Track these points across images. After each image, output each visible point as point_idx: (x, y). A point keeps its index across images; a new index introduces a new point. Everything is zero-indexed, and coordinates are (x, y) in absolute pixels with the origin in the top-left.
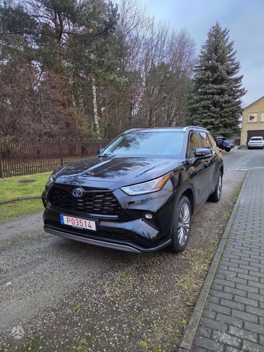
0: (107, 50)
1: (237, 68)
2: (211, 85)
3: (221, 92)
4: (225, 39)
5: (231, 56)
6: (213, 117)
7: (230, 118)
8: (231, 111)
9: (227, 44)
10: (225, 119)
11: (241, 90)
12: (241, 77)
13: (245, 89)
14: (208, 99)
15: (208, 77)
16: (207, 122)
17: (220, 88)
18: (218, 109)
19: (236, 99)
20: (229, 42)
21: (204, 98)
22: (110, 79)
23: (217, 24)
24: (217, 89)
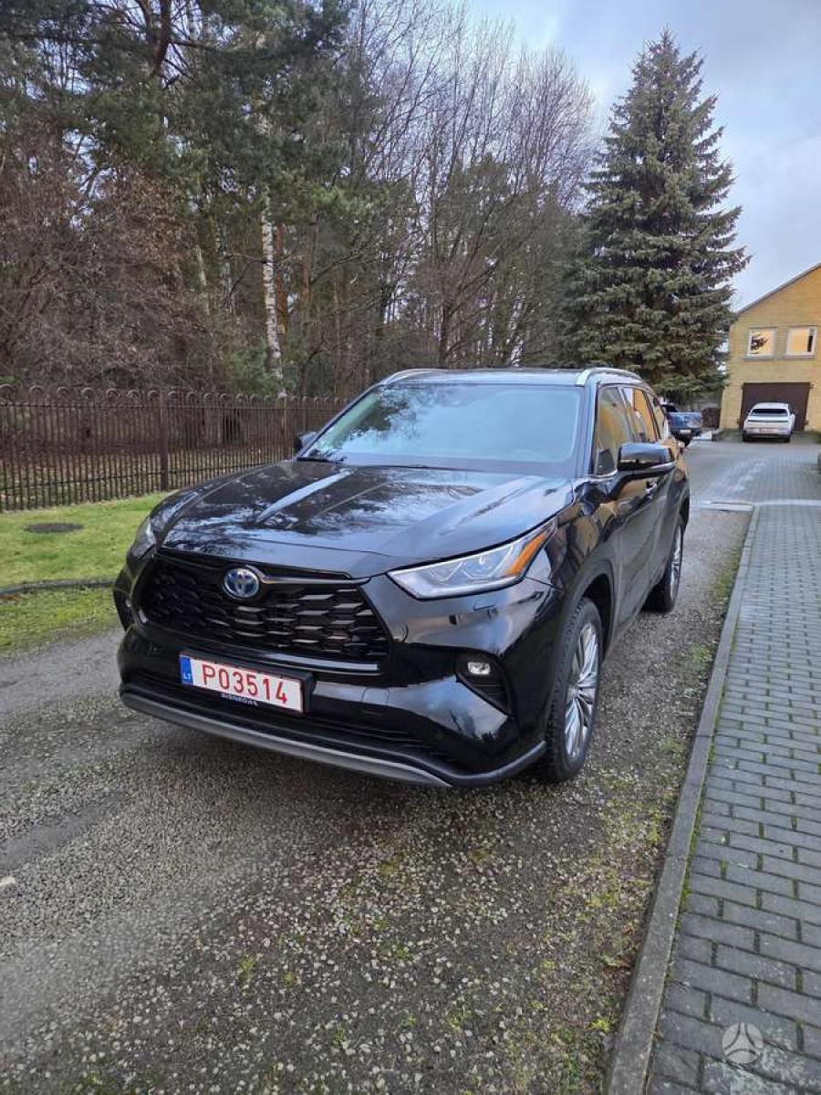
0: (315, 105)
1: (723, 182)
2: (638, 234)
3: (671, 259)
4: (690, 87)
5: (707, 143)
6: (641, 339)
7: (694, 342)
8: (698, 320)
9: (695, 106)
10: (680, 345)
11: (732, 254)
12: (736, 213)
13: (746, 253)
14: (629, 281)
15: (631, 209)
16: (623, 351)
17: (667, 245)
18: (658, 314)
19: (713, 282)
20: (702, 98)
21: (615, 276)
22: (319, 202)
23: (665, 39)
24: (659, 247)
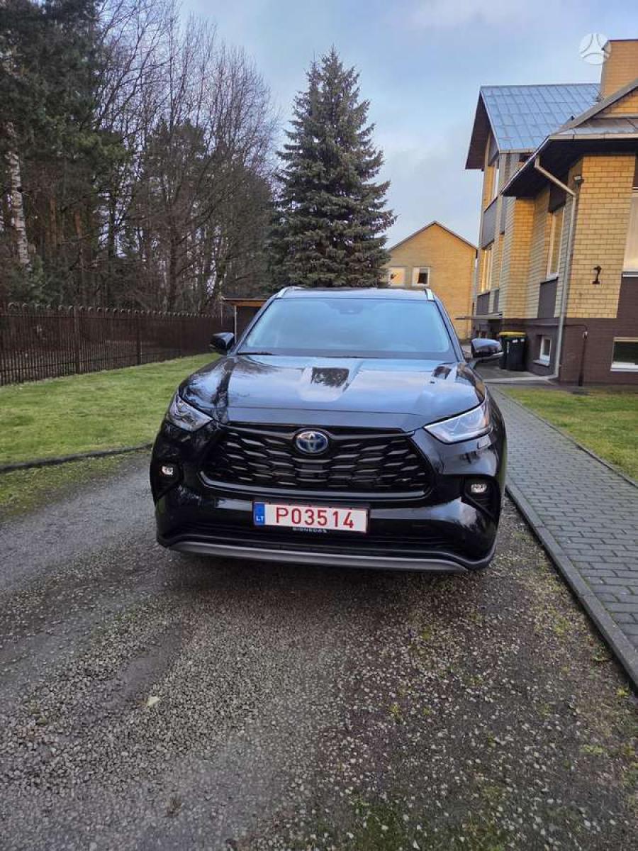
1: (377, 162)
2: (324, 194)
3: (346, 212)
4: (352, 91)
5: (364, 133)
6: (330, 270)
7: (366, 274)
8: (367, 259)
9: (355, 106)
10: (357, 276)
11: (385, 213)
12: (386, 185)
13: (394, 214)
14: (320, 228)
15: (318, 175)
16: (320, 279)
17: (345, 204)
18: (341, 253)
19: (374, 232)
20: (360, 100)
21: (309, 223)
23: (333, 54)
24: (339, 205)
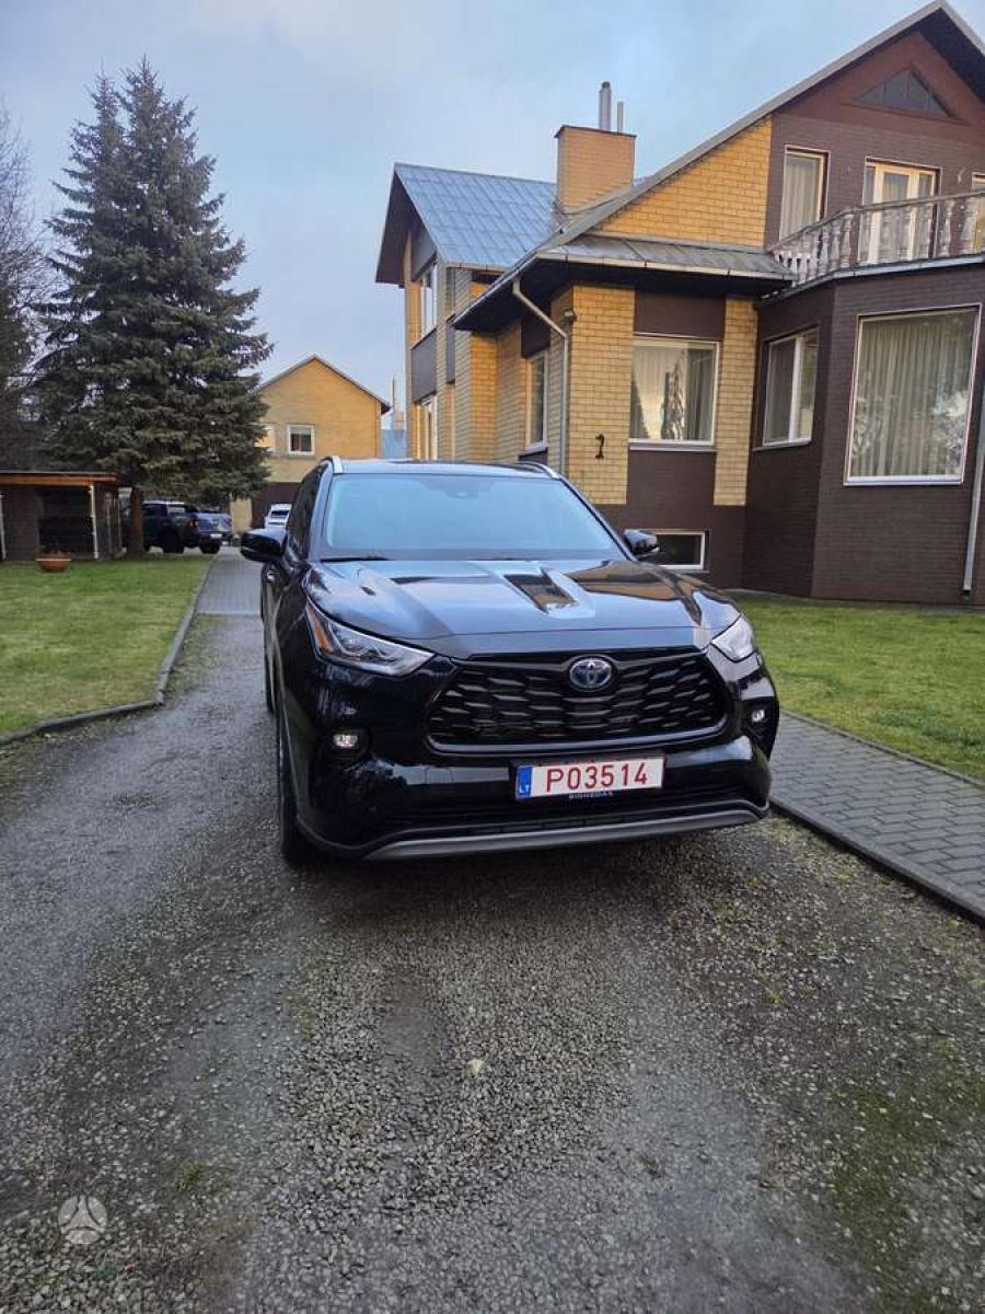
1: (235, 256)
4: (183, 137)
5: (208, 208)
7: (234, 434)
9: (191, 161)
11: (254, 339)
12: (251, 297)
13: (269, 340)
17: (191, 318)
18: (192, 398)
19: (237, 367)
20: (198, 154)
